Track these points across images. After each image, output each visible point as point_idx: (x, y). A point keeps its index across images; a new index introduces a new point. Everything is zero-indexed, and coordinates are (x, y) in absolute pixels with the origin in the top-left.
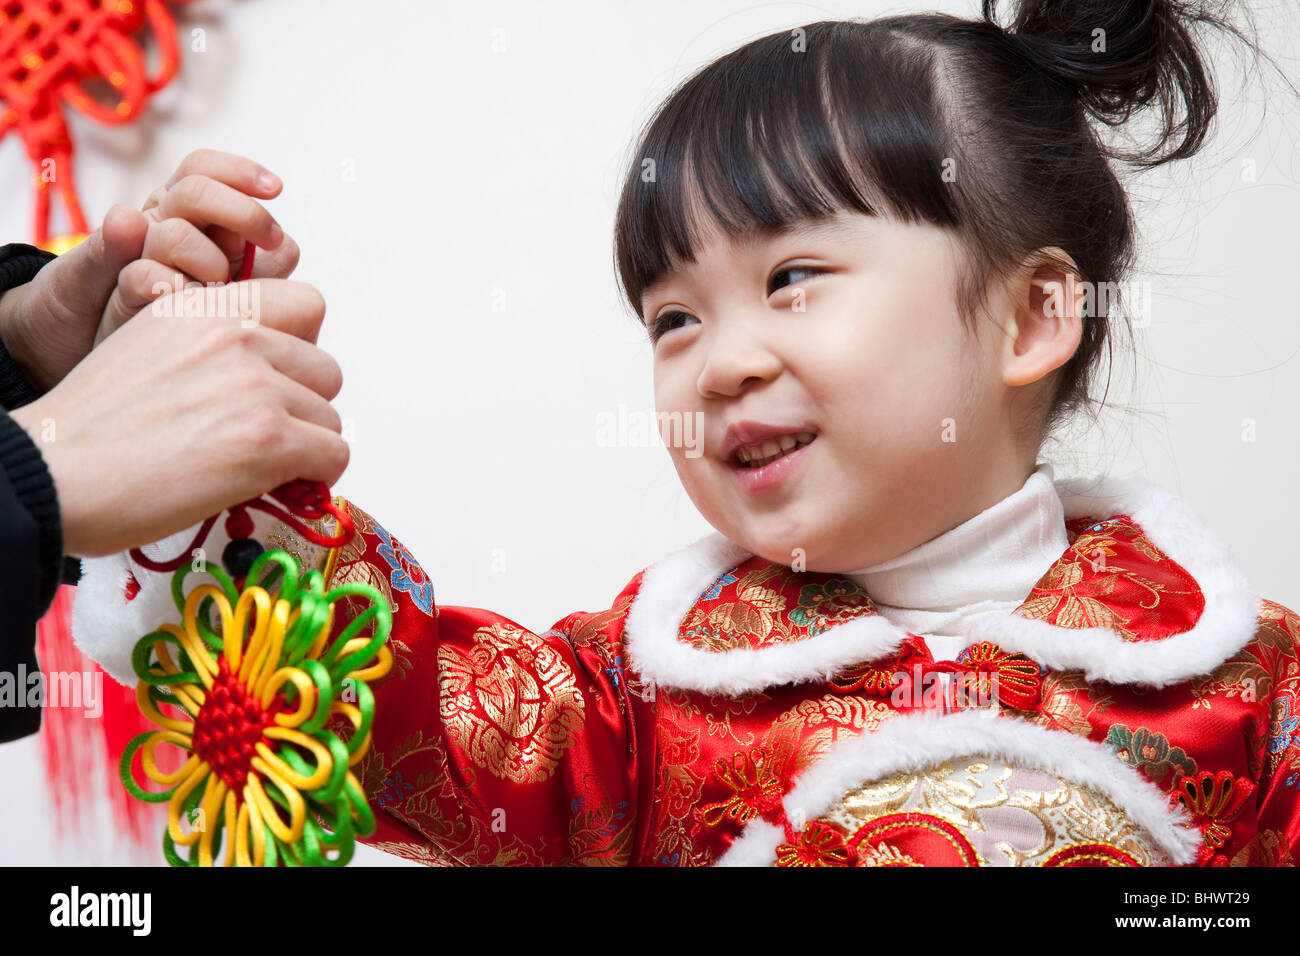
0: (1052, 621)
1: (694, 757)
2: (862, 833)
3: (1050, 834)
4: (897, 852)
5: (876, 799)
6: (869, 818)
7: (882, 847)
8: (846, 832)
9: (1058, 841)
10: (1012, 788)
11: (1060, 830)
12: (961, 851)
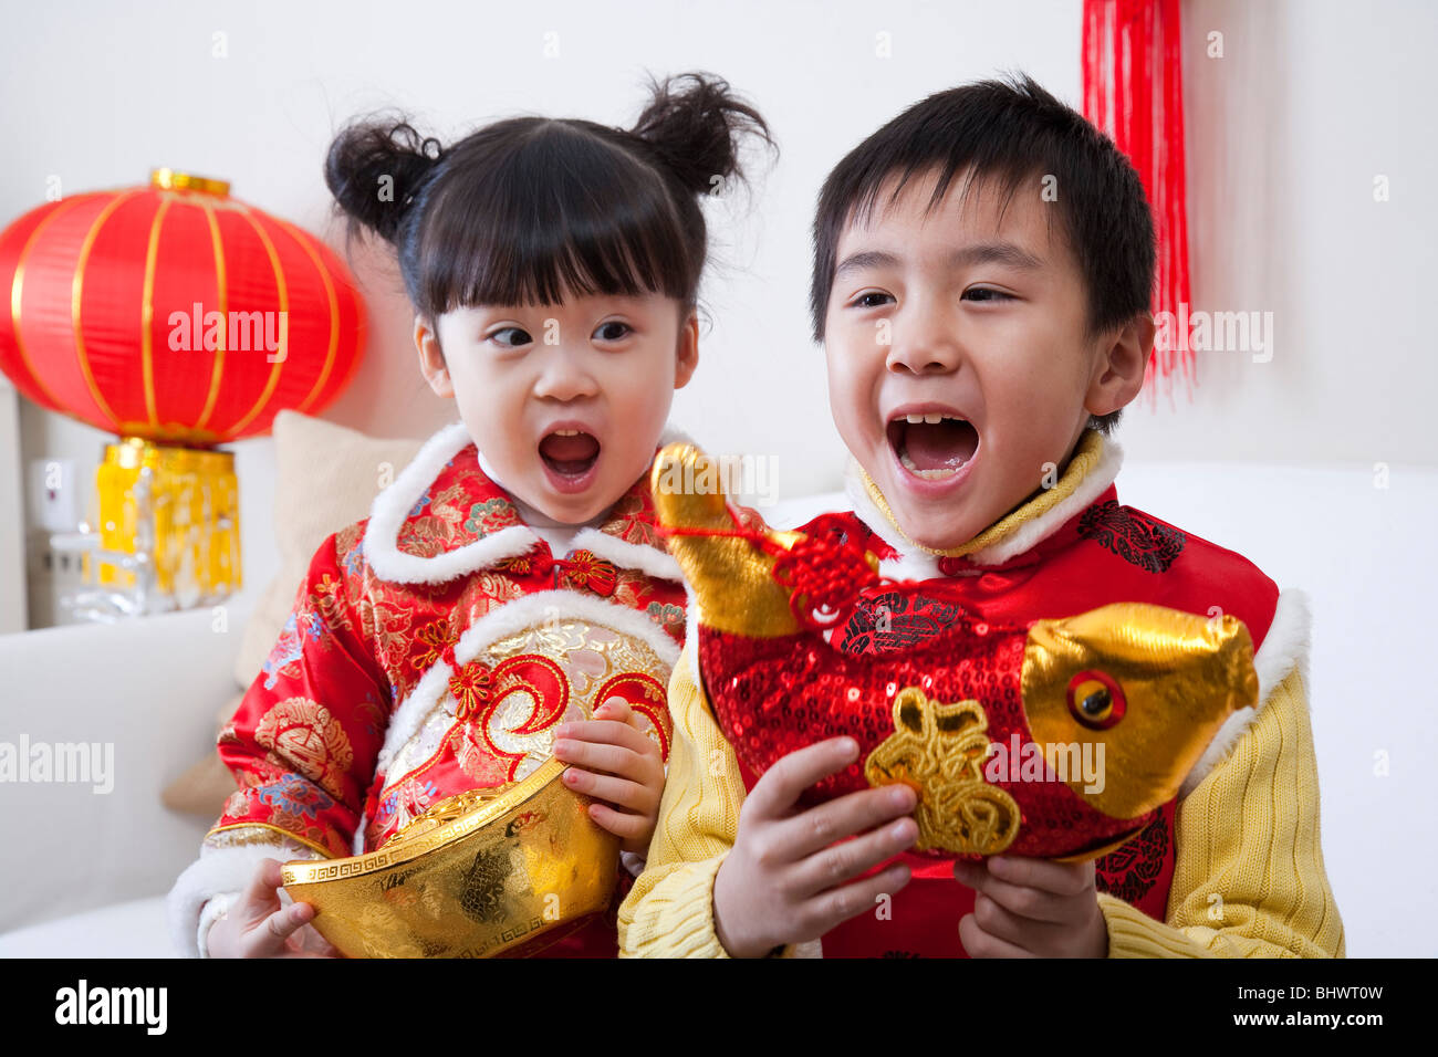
0: (624, 538)
1: (406, 626)
2: (499, 669)
3: (610, 666)
4: (519, 677)
5: (507, 649)
6: (503, 659)
7: (511, 676)
8: (489, 668)
9: (614, 670)
10: (589, 638)
11: (616, 664)
12: (557, 676)
